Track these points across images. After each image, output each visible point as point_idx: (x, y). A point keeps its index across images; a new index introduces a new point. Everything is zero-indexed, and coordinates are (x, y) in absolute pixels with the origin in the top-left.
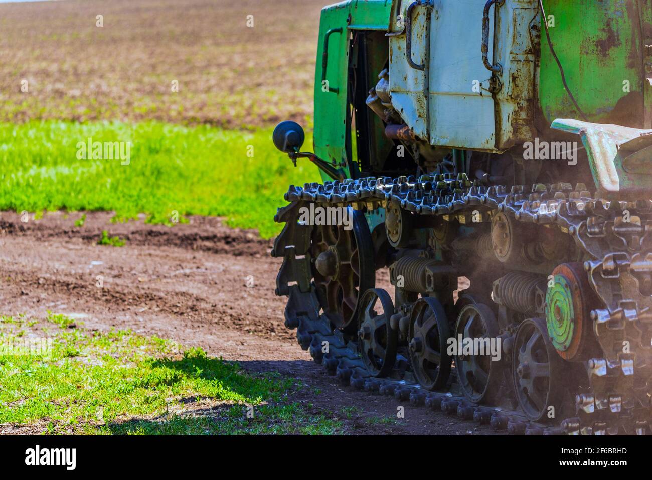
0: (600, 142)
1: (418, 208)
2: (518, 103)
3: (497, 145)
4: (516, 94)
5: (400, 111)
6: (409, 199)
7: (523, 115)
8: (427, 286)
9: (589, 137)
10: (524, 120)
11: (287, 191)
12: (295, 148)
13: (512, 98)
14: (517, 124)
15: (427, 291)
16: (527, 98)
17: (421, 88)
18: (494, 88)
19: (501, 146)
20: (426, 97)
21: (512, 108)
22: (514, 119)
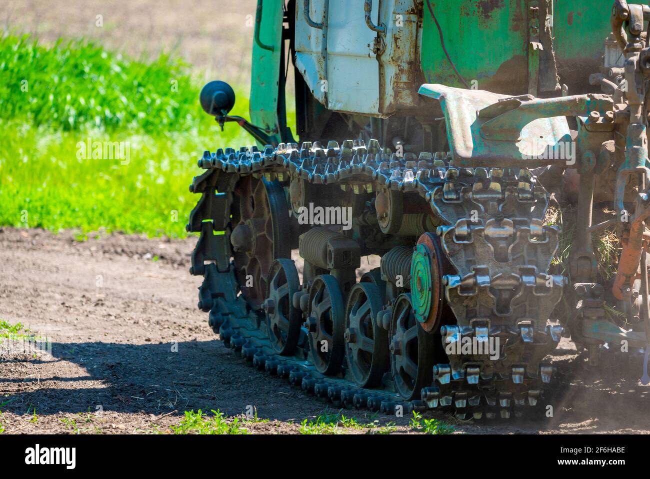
0: (459, 108)
1: (310, 176)
2: (399, 66)
3: (380, 110)
4: (397, 56)
5: (303, 72)
6: (305, 167)
7: (404, 78)
8: (328, 262)
9: (448, 102)
10: (405, 83)
11: (201, 157)
12: (222, 111)
13: (393, 60)
14: (397, 86)
15: (328, 267)
16: (408, 60)
17: (320, 49)
18: (378, 49)
19: (385, 111)
20: (324, 58)
21: (394, 70)
22: (395, 82)
